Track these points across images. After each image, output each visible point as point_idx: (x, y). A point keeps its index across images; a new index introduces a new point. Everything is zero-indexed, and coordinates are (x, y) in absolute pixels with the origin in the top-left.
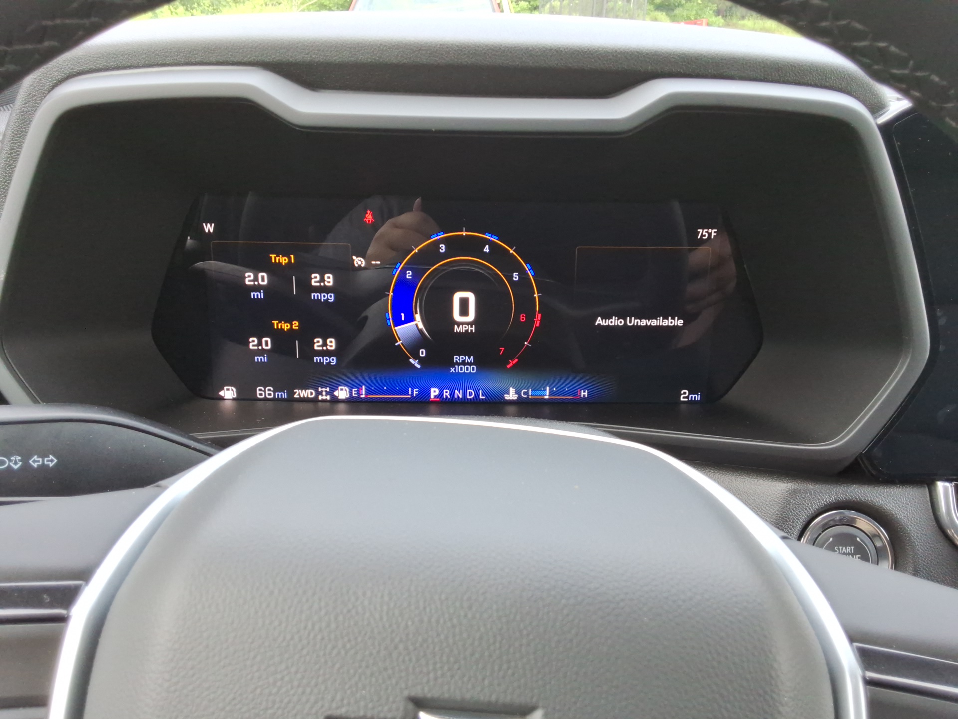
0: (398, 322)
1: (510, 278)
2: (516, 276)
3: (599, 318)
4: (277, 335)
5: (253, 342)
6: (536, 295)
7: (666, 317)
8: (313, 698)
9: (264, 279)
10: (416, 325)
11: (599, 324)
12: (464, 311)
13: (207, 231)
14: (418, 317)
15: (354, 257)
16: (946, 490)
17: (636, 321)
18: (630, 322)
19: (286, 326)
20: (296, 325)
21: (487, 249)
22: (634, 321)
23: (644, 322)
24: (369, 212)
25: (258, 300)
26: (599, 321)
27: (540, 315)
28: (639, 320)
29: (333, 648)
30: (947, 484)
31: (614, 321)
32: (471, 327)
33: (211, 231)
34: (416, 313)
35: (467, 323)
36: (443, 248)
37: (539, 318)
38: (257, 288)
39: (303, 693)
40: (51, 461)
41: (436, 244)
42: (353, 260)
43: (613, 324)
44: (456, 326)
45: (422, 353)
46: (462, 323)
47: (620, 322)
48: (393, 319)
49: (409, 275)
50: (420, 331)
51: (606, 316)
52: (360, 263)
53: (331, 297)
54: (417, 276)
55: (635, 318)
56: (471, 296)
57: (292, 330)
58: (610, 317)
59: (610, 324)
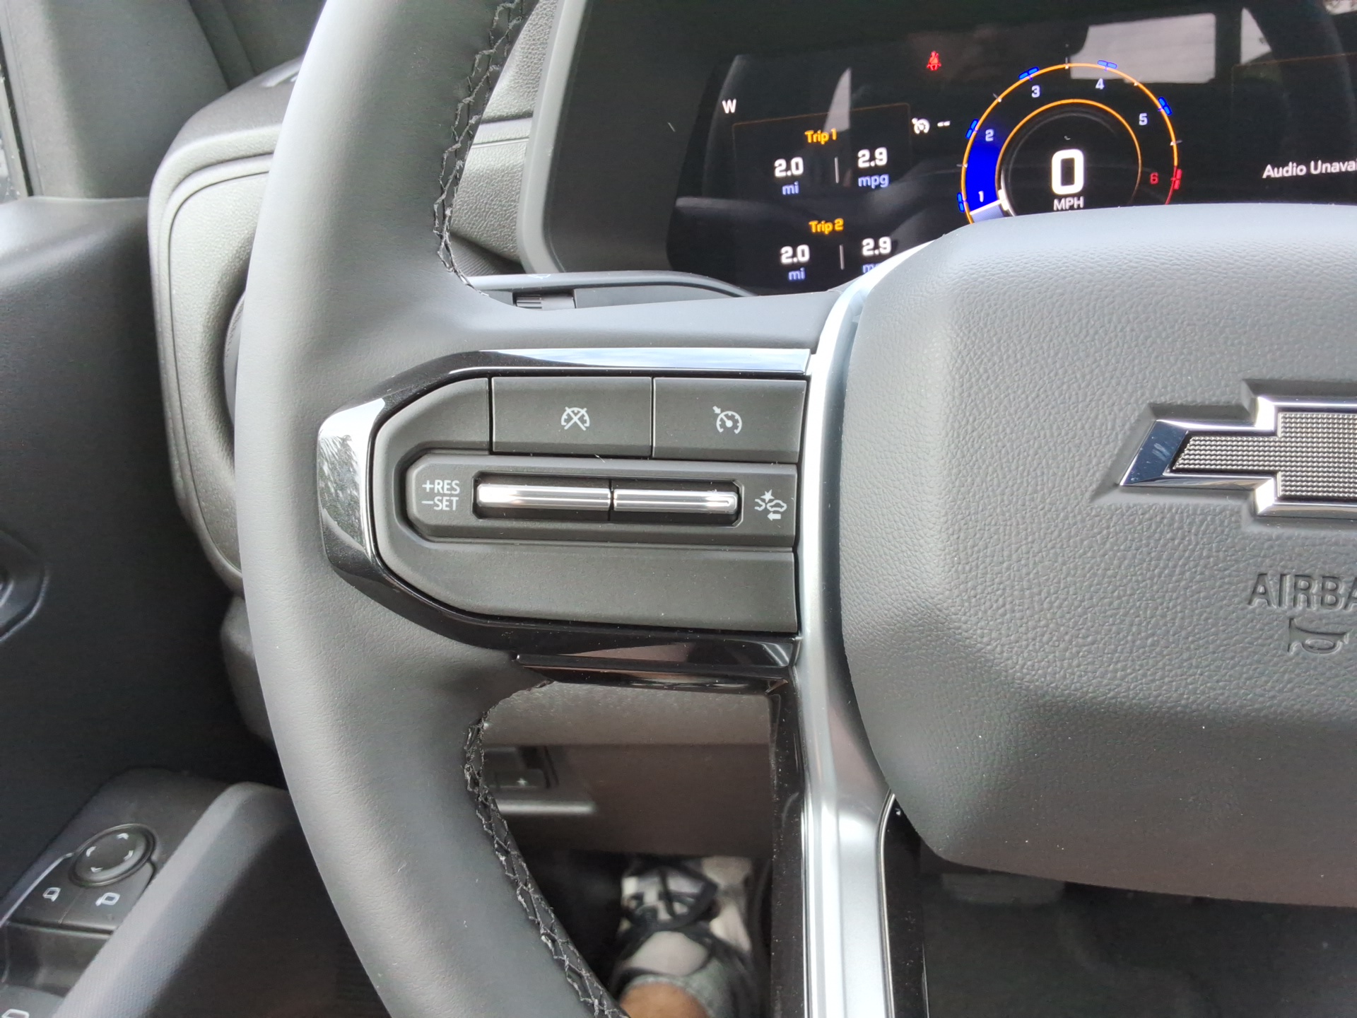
0: (975, 205)
1: (1134, 122)
2: (1143, 119)
3: (1269, 167)
4: (816, 242)
5: (786, 255)
6: (1173, 143)
9: (798, 166)
10: (1000, 206)
11: (1269, 177)
12: (1068, 178)
13: (727, 111)
14: (1002, 193)
15: (914, 121)
17: (1324, 166)
18: (1316, 168)
19: (826, 228)
20: (839, 224)
21: (1098, 86)
22: (1321, 168)
23: (1336, 167)
24: (933, 54)
25: (791, 197)
26: (1269, 172)
27: (1179, 172)
28: (1328, 165)
31: (1292, 170)
32: (1079, 199)
33: (733, 111)
34: (1000, 188)
35: (1073, 196)
36: (1036, 91)
37: (1178, 176)
38: (790, 181)
41: (1026, 87)
42: (913, 126)
43: (1290, 174)
44: (1056, 202)
46: (1066, 196)
47: (1300, 170)
48: (967, 200)
49: (989, 135)
51: (1279, 163)
52: (922, 128)
53: (884, 181)
54: (999, 138)
55: (1323, 162)
56: (1077, 156)
57: (833, 232)
58: (1284, 164)
59: (1286, 175)
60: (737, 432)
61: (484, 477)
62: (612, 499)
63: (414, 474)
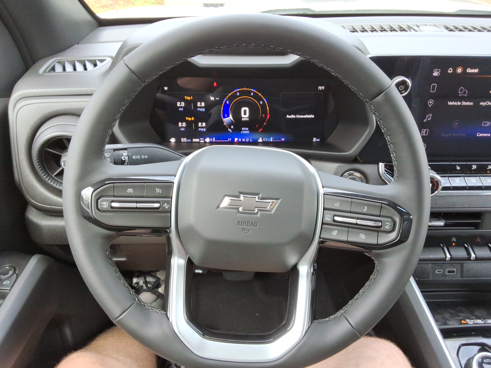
0: (224, 117)
1: (259, 103)
2: (261, 102)
3: (288, 115)
4: (187, 122)
5: (180, 124)
6: (268, 108)
7: (308, 115)
8: (222, 192)
9: (183, 104)
10: (230, 118)
11: (288, 117)
12: (245, 114)
13: (165, 89)
14: (231, 115)
15: (211, 97)
16: (382, 165)
17: (299, 116)
18: (297, 116)
19: (190, 119)
20: (193, 118)
21: (252, 94)
22: (298, 116)
23: (302, 117)
24: (215, 82)
25: (181, 111)
26: (288, 116)
27: (269, 114)
28: (300, 116)
29: (225, 184)
30: (382, 163)
31: (293, 116)
32: (247, 118)
33: (167, 89)
34: (230, 114)
35: (246, 118)
36: (238, 94)
37: (269, 116)
38: (181, 107)
39: (221, 191)
40: (146, 157)
41: (236, 93)
42: (210, 98)
43: (292, 117)
44: (243, 118)
45: (232, 127)
46: (245, 118)
47: (294, 117)
48: (223, 116)
49: (228, 102)
50: (232, 120)
51: (290, 115)
52: (212, 99)
53: (204, 110)
54: (230, 103)
55: (299, 115)
56: (247, 109)
57: (192, 120)
58: (291, 115)
59: (291, 117)
60: (160, 193)
61: (112, 201)
62: (137, 205)
63: (99, 201)
